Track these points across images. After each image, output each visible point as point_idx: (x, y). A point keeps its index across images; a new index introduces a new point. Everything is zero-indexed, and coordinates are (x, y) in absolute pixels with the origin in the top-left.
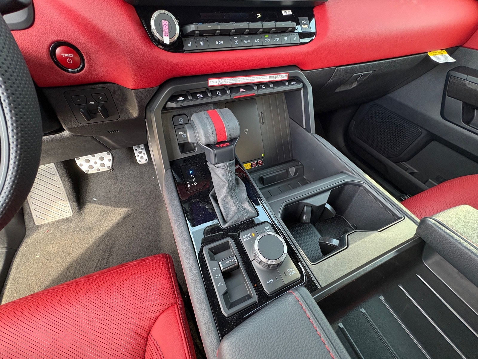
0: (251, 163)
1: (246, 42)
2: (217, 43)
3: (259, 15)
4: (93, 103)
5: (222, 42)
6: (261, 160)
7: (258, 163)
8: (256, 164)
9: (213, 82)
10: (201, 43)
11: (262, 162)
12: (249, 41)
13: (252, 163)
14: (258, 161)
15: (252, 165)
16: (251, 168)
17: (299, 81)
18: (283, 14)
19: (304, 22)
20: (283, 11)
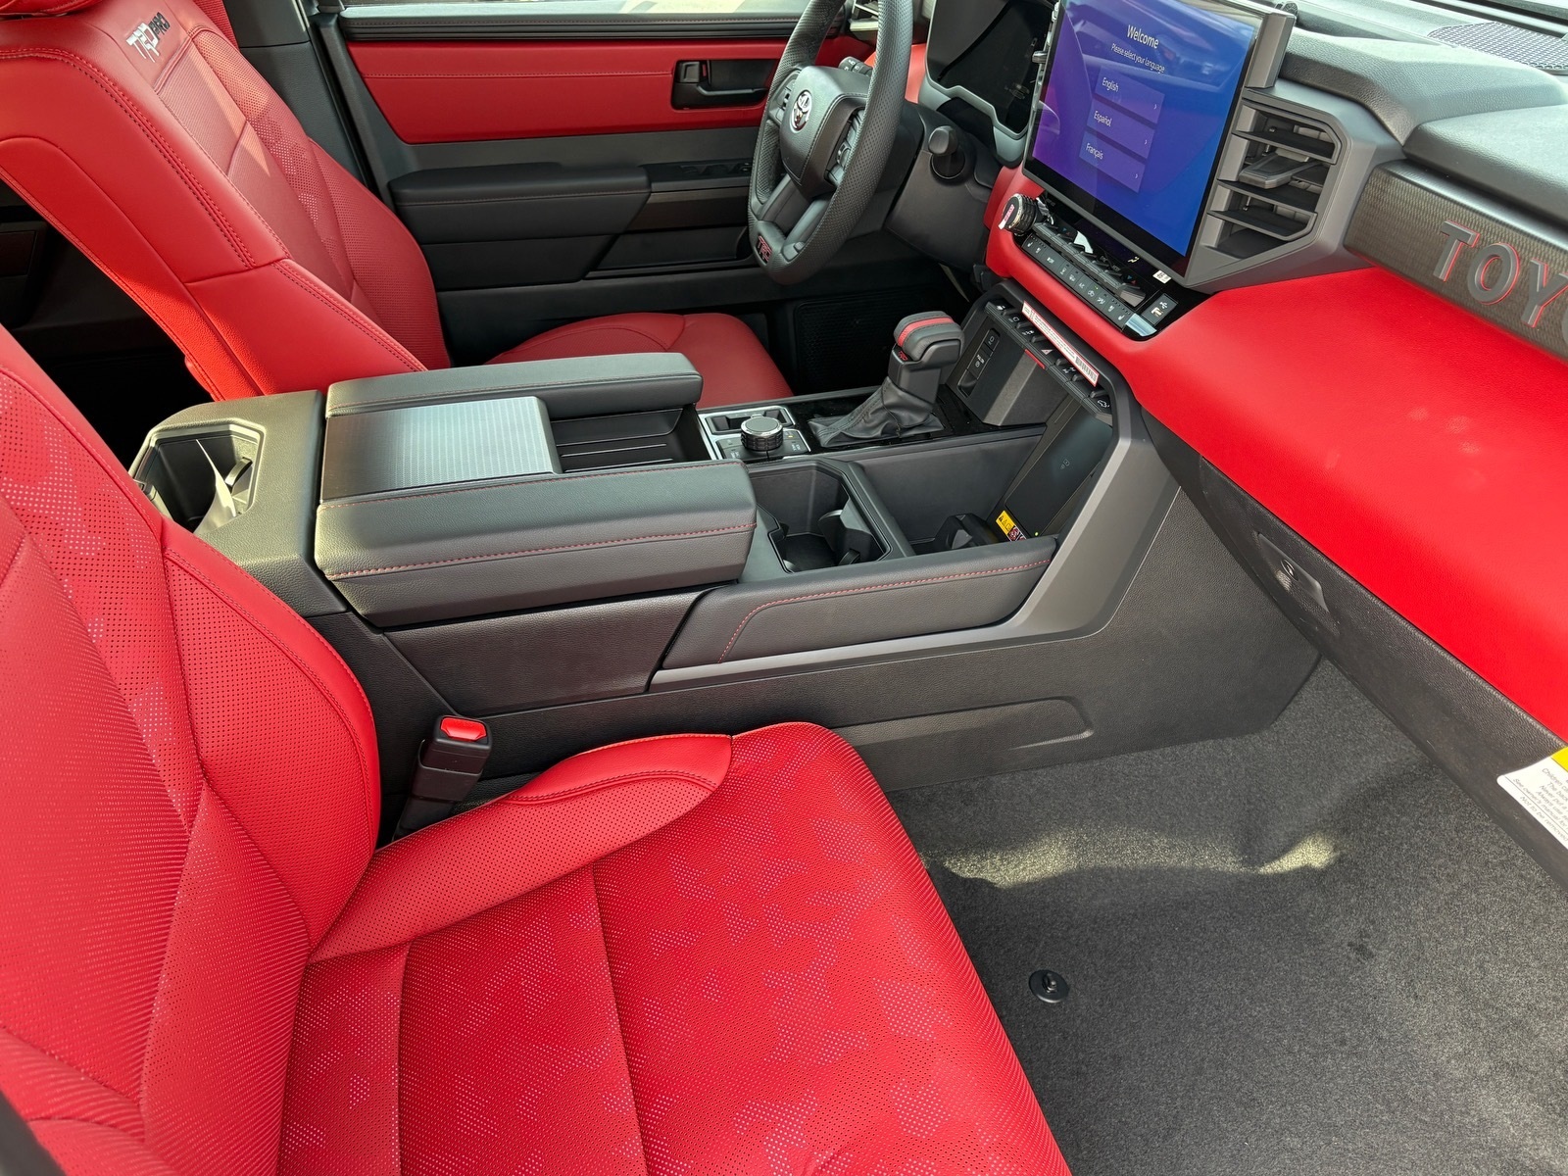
0: (1014, 527)
1: (1071, 278)
3: (1133, 260)
5: (1052, 261)
9: (1027, 310)
10: (1038, 249)
12: (1074, 279)
13: (1016, 528)
15: (1012, 530)
16: (1007, 533)
17: (1112, 410)
18: (1155, 276)
19: (1164, 305)
20: (1160, 272)
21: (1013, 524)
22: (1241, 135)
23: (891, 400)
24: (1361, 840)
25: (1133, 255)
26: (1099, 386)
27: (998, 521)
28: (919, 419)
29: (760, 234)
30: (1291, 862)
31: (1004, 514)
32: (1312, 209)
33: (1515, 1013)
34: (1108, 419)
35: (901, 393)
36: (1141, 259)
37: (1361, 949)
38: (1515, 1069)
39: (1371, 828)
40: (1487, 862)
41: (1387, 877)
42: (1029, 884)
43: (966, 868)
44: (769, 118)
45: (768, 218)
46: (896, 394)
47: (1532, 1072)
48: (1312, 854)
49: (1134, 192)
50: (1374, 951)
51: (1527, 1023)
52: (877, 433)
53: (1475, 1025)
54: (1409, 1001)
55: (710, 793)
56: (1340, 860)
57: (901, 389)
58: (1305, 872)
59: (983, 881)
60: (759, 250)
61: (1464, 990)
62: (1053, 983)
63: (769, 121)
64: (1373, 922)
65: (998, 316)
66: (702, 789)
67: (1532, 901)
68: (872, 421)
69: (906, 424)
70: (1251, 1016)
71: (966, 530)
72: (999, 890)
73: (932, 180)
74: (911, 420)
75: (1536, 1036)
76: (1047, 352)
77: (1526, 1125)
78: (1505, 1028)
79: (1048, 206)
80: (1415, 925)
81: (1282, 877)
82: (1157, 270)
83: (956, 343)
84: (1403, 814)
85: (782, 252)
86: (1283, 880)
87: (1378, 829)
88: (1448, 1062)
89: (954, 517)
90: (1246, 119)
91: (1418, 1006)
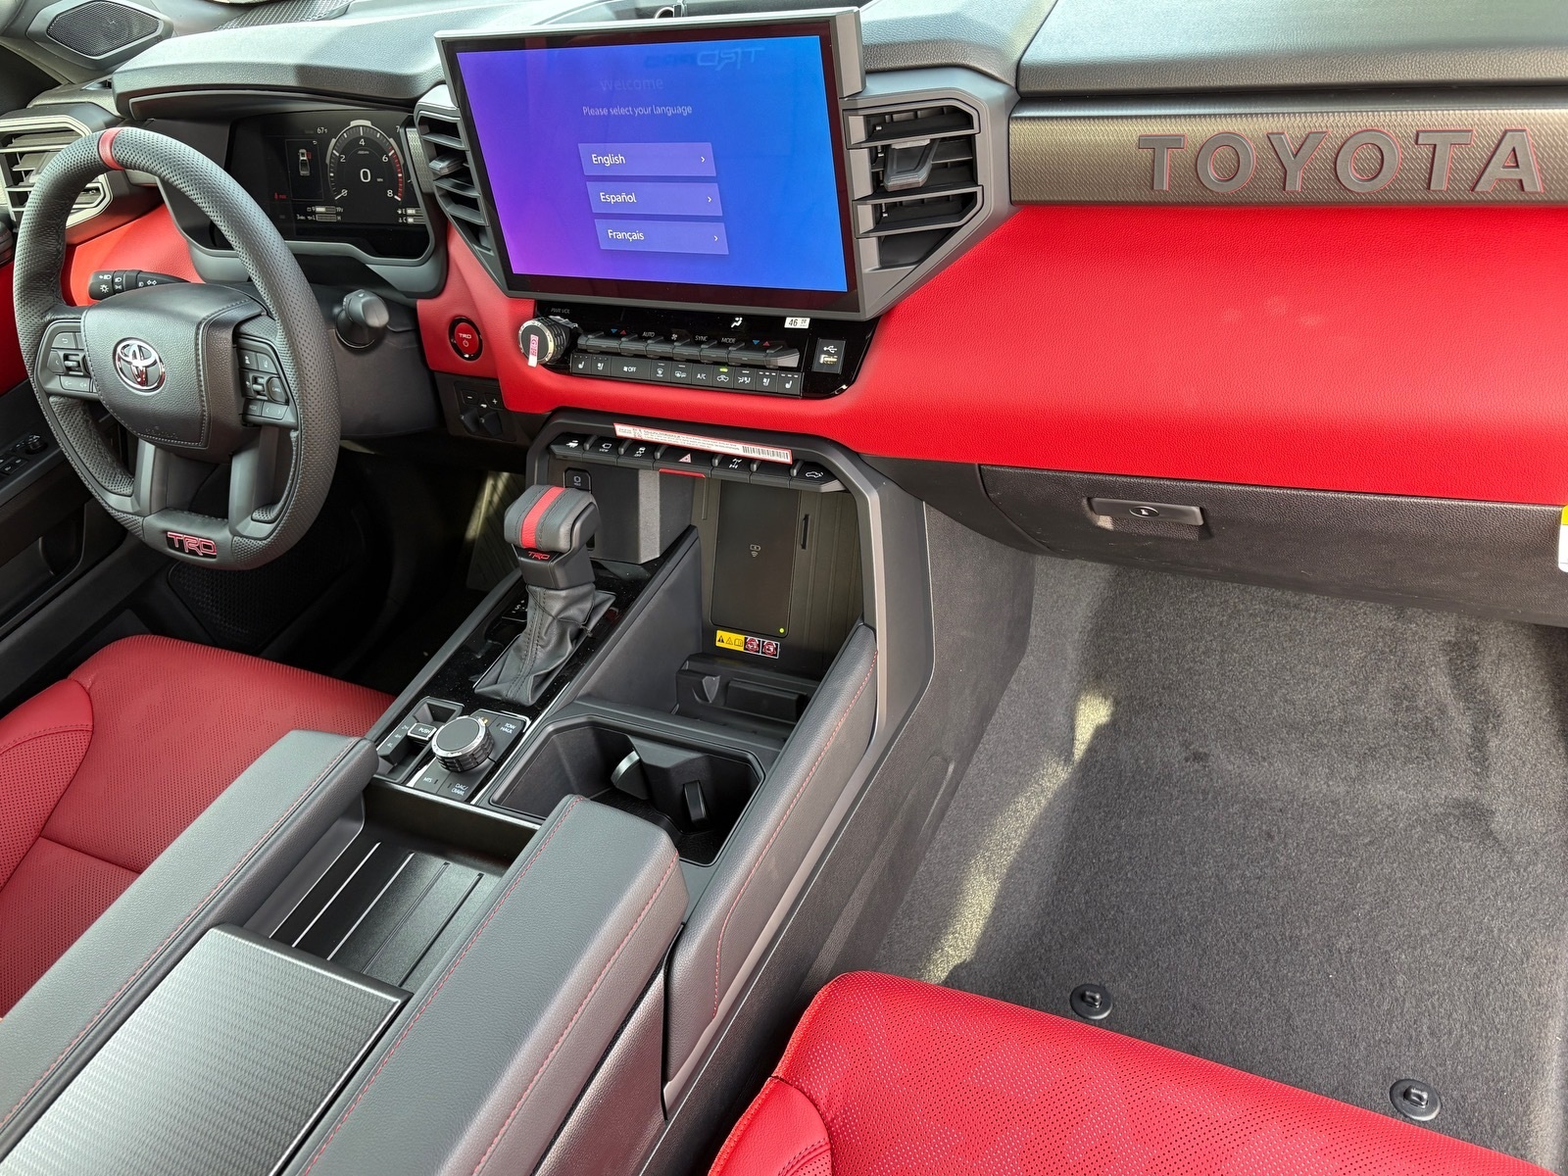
0: (746, 639)
1: (678, 375)
2: (625, 369)
3: (737, 322)
4: (485, 406)
5: (633, 369)
6: (774, 643)
7: (763, 646)
8: (759, 645)
9: (623, 430)
10: (599, 365)
11: (776, 649)
12: (684, 375)
13: (749, 638)
14: (767, 641)
15: (746, 643)
16: (741, 649)
17: (830, 474)
18: (787, 325)
19: (831, 349)
20: (788, 320)
21: (742, 637)
22: (858, 146)
23: (556, 607)
24: (1118, 676)
25: (732, 317)
26: (795, 461)
27: (718, 644)
28: (587, 606)
29: (165, 532)
30: (1084, 732)
31: (720, 634)
32: (976, 184)
33: (1338, 714)
34: (834, 486)
35: (563, 593)
36: (746, 317)
37: (1198, 757)
38: (1372, 753)
39: (1117, 662)
40: (1221, 624)
41: (1163, 688)
42: (984, 934)
43: (938, 972)
44: (49, 394)
45: (154, 509)
46: (558, 597)
47: (1385, 746)
48: (1093, 714)
49: (723, 256)
50: (1206, 750)
51: (1351, 714)
52: (569, 648)
53: (1322, 746)
54: (1263, 767)
55: (829, 1153)
56: (1117, 703)
57: (562, 590)
58: (1100, 732)
59: (956, 968)
60: (181, 549)
61: (1292, 727)
62: (1098, 997)
63: (51, 399)
64: (1184, 730)
65: (578, 454)
66: (820, 1157)
67: (1275, 627)
68: (549, 642)
69: (581, 618)
70: (1210, 878)
71: (709, 675)
72: (971, 961)
73: (353, 358)
74: (582, 611)
75: (1365, 718)
76: (687, 459)
77: (1415, 785)
78: (1340, 730)
79: (564, 316)
80: (1215, 708)
81: (1091, 750)
82: (783, 319)
83: (591, 508)
84: (1130, 632)
85: (235, 533)
86: (1096, 752)
87: (1123, 658)
88: (1328, 786)
89: (681, 671)
90: (857, 128)
91: (1270, 764)
